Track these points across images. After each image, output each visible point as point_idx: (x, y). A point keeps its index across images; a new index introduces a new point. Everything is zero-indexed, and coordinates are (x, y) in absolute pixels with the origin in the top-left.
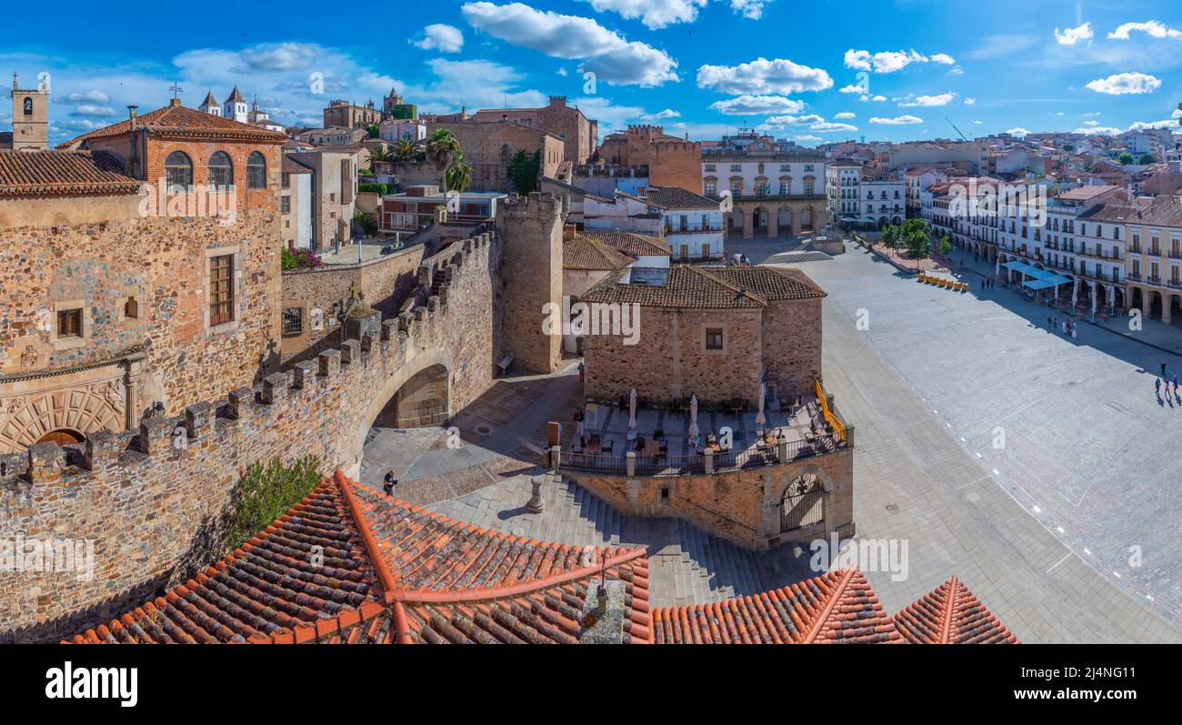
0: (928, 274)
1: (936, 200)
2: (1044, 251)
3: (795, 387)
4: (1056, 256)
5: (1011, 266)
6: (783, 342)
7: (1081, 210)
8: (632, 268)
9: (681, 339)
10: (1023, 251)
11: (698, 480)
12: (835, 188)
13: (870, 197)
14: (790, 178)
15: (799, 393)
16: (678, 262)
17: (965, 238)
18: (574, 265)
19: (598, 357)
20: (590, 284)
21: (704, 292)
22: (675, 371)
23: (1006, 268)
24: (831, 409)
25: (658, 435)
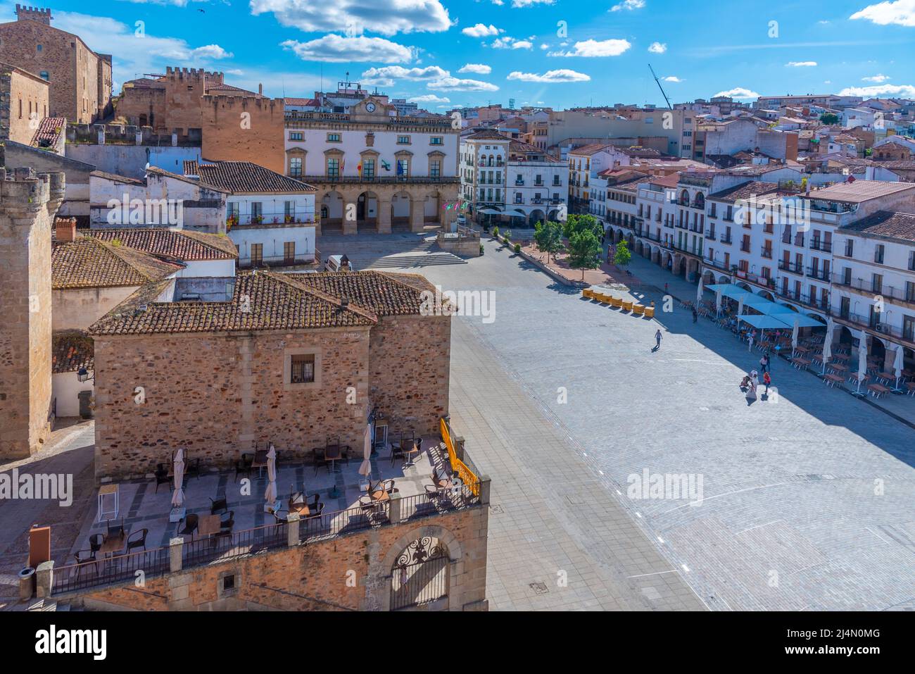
0: (596, 289)
1: (613, 190)
2: (776, 274)
3: (413, 428)
4: (798, 284)
5: (721, 290)
6: (397, 369)
7: (847, 218)
8: (178, 279)
9: (254, 372)
10: (741, 270)
11: (278, 557)
12: (471, 168)
13: (520, 181)
14: (409, 154)
15: (417, 435)
16: (249, 267)
17: (653, 245)
18: (74, 282)
19: (120, 414)
20: (103, 309)
21: (289, 307)
22: (245, 417)
23: (713, 293)
24: (461, 455)
25: (219, 506)
